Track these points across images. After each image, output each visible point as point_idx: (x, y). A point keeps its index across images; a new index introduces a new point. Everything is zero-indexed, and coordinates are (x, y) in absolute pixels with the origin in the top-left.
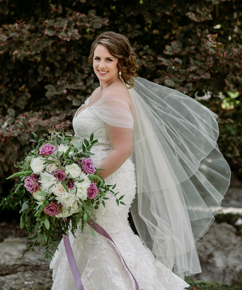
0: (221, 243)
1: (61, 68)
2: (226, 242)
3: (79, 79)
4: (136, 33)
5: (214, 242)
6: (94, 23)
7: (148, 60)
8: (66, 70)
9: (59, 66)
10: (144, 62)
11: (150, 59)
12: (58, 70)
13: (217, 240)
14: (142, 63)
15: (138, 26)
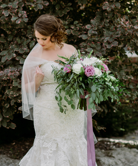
0: (129, 161)
1: (12, 34)
2: (132, 160)
3: (25, 43)
4: (68, 10)
5: (123, 160)
6: (37, 3)
7: (75, 30)
8: (16, 36)
9: (10, 33)
10: (72, 31)
11: (77, 29)
12: (9, 36)
13: (126, 159)
14: (71, 32)
15: (70, 4)
